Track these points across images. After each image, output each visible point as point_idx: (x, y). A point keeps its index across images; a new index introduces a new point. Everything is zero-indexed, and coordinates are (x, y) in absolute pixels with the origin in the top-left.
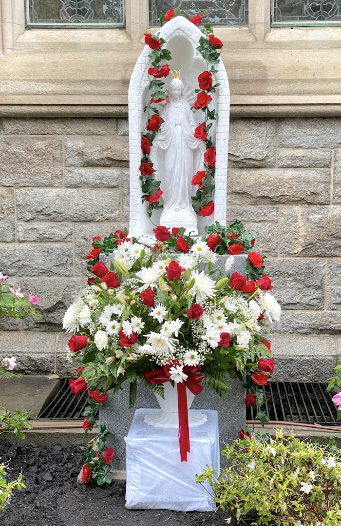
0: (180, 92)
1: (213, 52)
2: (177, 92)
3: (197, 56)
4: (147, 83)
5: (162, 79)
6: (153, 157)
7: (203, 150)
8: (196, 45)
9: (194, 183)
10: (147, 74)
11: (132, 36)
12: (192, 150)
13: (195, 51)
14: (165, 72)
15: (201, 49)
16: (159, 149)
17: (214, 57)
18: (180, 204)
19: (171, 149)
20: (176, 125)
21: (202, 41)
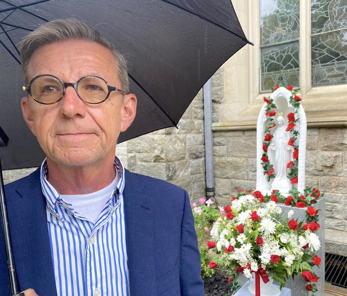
0: (282, 123)
1: (297, 103)
2: (280, 123)
3: (290, 105)
4: (266, 119)
5: (272, 117)
6: (269, 154)
7: (293, 151)
8: (289, 100)
9: (288, 166)
10: (265, 115)
11: (303, 93)
12: (288, 150)
13: (289, 103)
14: (273, 114)
15: (291, 102)
16: (272, 150)
17: (297, 105)
18: (282, 176)
19: (277, 150)
20: (279, 138)
21: (291, 98)
